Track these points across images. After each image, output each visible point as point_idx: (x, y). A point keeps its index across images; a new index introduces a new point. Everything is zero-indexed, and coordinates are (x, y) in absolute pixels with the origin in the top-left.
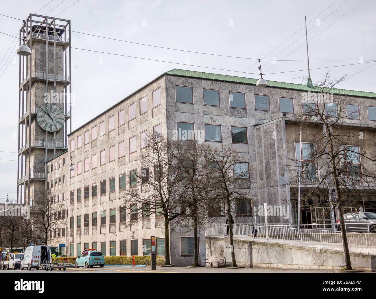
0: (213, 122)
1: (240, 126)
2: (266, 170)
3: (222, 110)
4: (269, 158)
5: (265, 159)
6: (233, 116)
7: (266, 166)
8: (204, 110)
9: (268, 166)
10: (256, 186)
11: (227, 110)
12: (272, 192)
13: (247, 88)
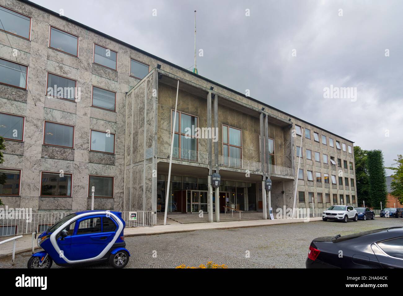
0: (64, 73)
1: (106, 88)
2: (133, 142)
3: (80, 62)
4: (137, 127)
5: (134, 129)
6: (97, 75)
7: (134, 138)
8: (48, 53)
9: (136, 138)
10: (123, 162)
11: (89, 64)
12: (138, 169)
13: (120, 48)
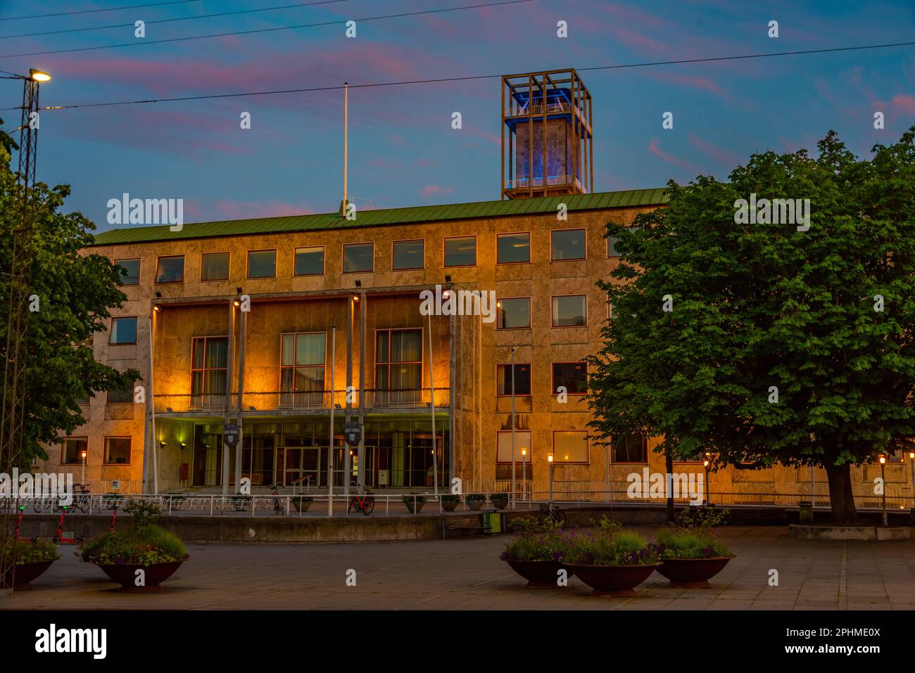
0: (125, 312)
